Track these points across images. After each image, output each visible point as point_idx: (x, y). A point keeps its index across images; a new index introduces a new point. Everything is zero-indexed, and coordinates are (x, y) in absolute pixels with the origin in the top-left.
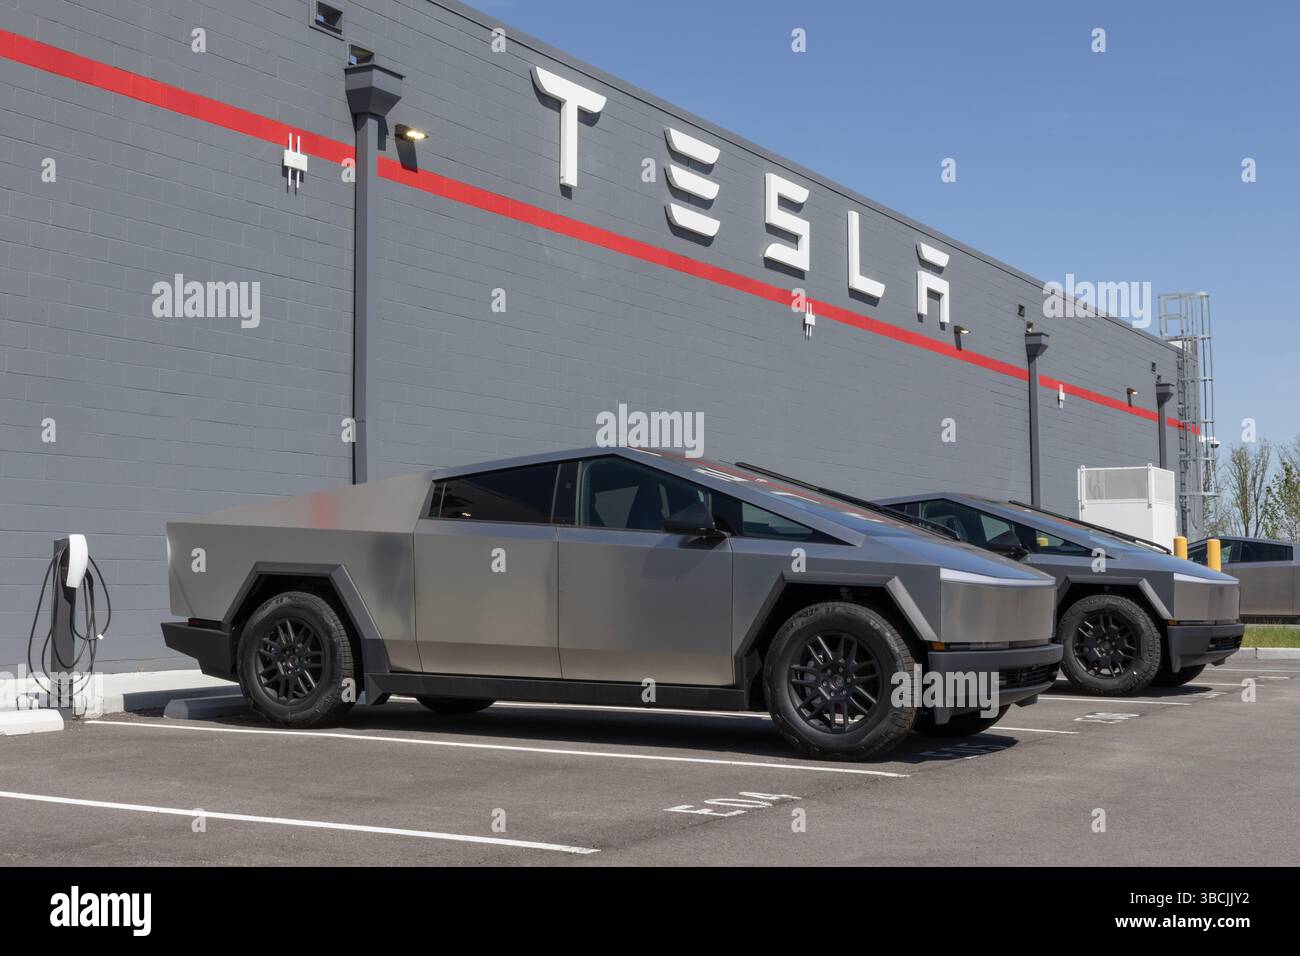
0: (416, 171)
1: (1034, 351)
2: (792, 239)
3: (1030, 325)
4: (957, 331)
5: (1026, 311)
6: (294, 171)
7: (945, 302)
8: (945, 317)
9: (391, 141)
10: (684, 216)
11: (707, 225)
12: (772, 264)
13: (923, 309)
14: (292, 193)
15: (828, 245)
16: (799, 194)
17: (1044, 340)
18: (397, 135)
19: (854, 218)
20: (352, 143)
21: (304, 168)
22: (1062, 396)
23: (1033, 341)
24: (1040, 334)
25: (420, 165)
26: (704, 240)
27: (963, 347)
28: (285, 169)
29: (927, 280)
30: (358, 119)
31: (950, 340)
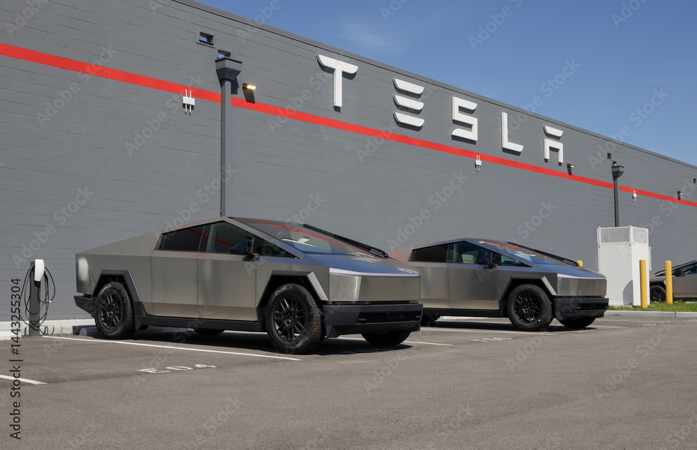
0: (254, 103)
1: (616, 175)
2: (469, 126)
3: (614, 163)
4: (569, 166)
5: (612, 156)
6: (188, 106)
7: (561, 153)
8: (561, 160)
9: (240, 91)
10: (403, 118)
11: (417, 121)
12: (455, 138)
13: (547, 156)
14: (188, 115)
15: (490, 129)
16: (471, 105)
17: (621, 169)
18: (243, 88)
19: (505, 116)
20: (219, 92)
21: (194, 104)
22: (635, 195)
23: (616, 170)
24: (619, 167)
25: (255, 101)
26: (417, 129)
27: (573, 174)
28: (184, 105)
29: (549, 143)
30: (222, 81)
31: (565, 170)
